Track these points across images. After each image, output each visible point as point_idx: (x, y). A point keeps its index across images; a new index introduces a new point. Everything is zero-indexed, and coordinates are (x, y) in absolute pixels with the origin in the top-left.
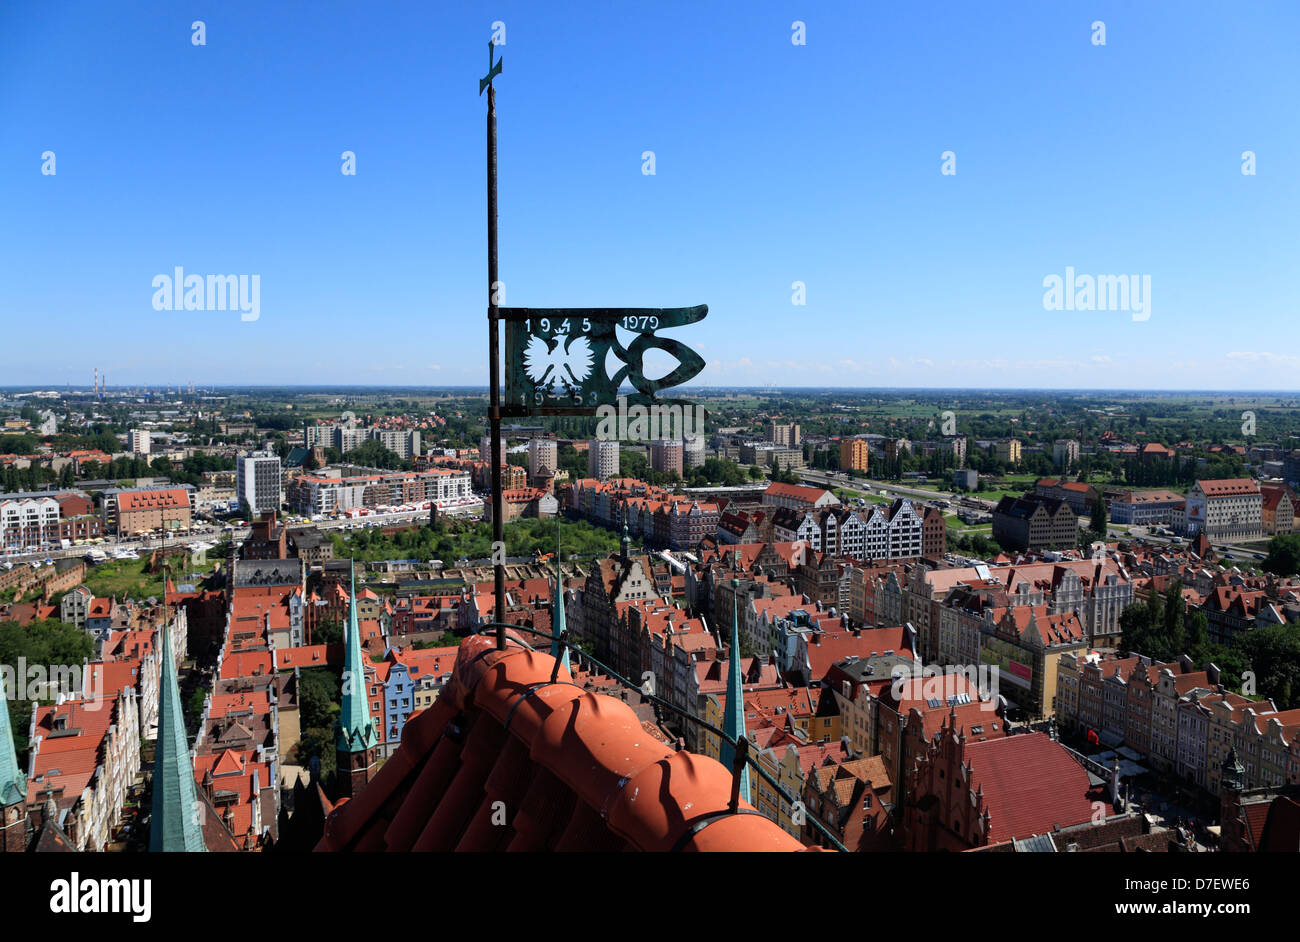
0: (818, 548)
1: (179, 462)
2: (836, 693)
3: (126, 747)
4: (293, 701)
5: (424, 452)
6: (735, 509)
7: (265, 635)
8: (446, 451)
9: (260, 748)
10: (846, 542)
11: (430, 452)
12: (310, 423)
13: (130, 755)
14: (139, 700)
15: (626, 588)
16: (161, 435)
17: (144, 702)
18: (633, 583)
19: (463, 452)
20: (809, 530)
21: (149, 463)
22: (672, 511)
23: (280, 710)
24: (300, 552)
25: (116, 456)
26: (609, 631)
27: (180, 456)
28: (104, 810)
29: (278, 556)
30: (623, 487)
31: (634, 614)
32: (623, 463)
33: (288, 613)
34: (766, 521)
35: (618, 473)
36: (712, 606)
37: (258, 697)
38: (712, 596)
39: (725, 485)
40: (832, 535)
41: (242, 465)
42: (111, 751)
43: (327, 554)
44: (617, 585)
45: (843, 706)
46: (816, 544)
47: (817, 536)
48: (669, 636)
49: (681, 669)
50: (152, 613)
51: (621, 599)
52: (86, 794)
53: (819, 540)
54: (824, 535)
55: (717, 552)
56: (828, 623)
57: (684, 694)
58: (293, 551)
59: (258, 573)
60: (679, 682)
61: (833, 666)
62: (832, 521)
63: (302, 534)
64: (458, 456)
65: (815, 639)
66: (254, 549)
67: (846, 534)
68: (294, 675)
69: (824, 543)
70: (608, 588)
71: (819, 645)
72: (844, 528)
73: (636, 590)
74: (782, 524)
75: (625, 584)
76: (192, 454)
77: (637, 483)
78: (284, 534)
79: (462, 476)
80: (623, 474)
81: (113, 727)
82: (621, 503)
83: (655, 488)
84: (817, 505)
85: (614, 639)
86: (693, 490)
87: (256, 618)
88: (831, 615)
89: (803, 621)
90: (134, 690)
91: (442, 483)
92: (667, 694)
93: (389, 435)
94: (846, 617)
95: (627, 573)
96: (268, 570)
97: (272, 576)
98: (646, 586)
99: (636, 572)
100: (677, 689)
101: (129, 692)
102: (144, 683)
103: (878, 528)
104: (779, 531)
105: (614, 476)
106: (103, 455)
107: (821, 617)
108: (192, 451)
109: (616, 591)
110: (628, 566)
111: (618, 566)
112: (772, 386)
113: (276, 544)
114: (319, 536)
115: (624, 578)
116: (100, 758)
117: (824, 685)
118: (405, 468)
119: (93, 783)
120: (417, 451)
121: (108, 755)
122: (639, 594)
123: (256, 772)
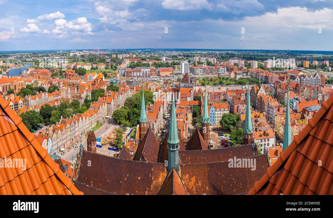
0: (299, 84)
1: (170, 63)
2: (304, 114)
3: (161, 116)
4: (191, 111)
5: (217, 63)
6: (282, 76)
7: (186, 98)
8: (221, 62)
9: (185, 120)
10: (305, 82)
11: (218, 63)
12: (194, 56)
13: (161, 118)
14: (163, 107)
15: (259, 92)
16: (167, 58)
17: (164, 108)
18: (261, 91)
19: (225, 63)
20: (297, 80)
21: (165, 63)
22: (268, 76)
23: (189, 113)
24: (193, 82)
25: (159, 61)
26: (255, 101)
27: (170, 62)
28: (157, 127)
29: (188, 82)
30: (258, 71)
31: (261, 98)
32: (258, 66)
33: (190, 94)
34: (289, 78)
35: (257, 68)
36: (277, 96)
37: (185, 110)
38: (277, 94)
39: (280, 70)
40: (302, 81)
41: (182, 64)
42: (159, 117)
43: (198, 82)
44: (258, 91)
45: (306, 117)
46: (299, 83)
47: (299, 81)
48: (269, 102)
49: (271, 109)
50: (166, 91)
51: (258, 94)
52: (155, 123)
53: (299, 82)
54: (300, 81)
55: (278, 84)
56: (302, 99)
57: (272, 115)
58: (191, 81)
59: (185, 85)
60: (271, 113)
61: (304, 108)
62: (302, 78)
63: (193, 78)
64: (224, 64)
65: (300, 103)
66: (184, 81)
67: (305, 81)
68: (192, 106)
69: (300, 83)
70: (256, 91)
71: (300, 104)
72: (305, 79)
73: (262, 92)
74: (292, 79)
75: (259, 91)
76: (172, 62)
77: (261, 70)
78: (190, 78)
79: (225, 68)
80: (258, 68)
81: (159, 112)
82: (258, 74)
83: (265, 71)
84: (299, 75)
85: (257, 103)
86: (273, 71)
87: (184, 94)
88: (303, 98)
89: (297, 99)
90: (163, 105)
91: (221, 69)
92: (268, 115)
93: (210, 59)
94: (306, 98)
95: (260, 89)
96: (187, 85)
97: (187, 86)
98: (264, 92)
99: (262, 89)
100: (270, 114)
101: (162, 106)
102: (164, 105)
103: (311, 79)
104: (291, 80)
105: (256, 68)
106: (157, 61)
107: (301, 98)
108: (172, 61)
109: (257, 93)
110: (260, 87)
111: (258, 87)
112: (289, 50)
113: (188, 80)
114: (196, 79)
115: (259, 90)
116: (157, 118)
117: (302, 113)
118: (213, 65)
119: (156, 122)
120: (215, 62)
121: (158, 117)
122: (262, 93)
123: (184, 125)
